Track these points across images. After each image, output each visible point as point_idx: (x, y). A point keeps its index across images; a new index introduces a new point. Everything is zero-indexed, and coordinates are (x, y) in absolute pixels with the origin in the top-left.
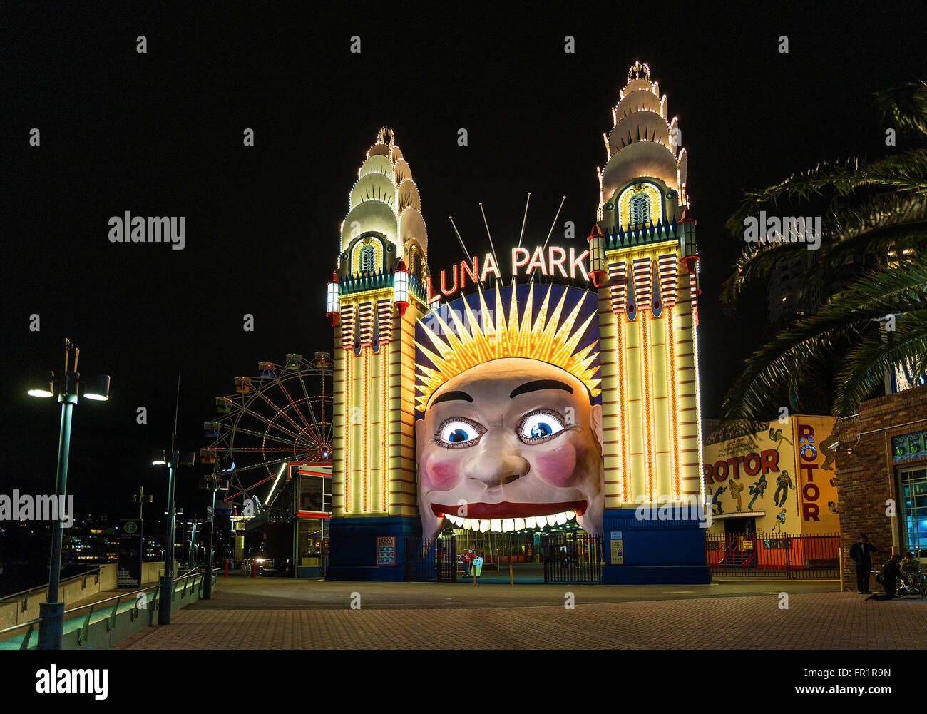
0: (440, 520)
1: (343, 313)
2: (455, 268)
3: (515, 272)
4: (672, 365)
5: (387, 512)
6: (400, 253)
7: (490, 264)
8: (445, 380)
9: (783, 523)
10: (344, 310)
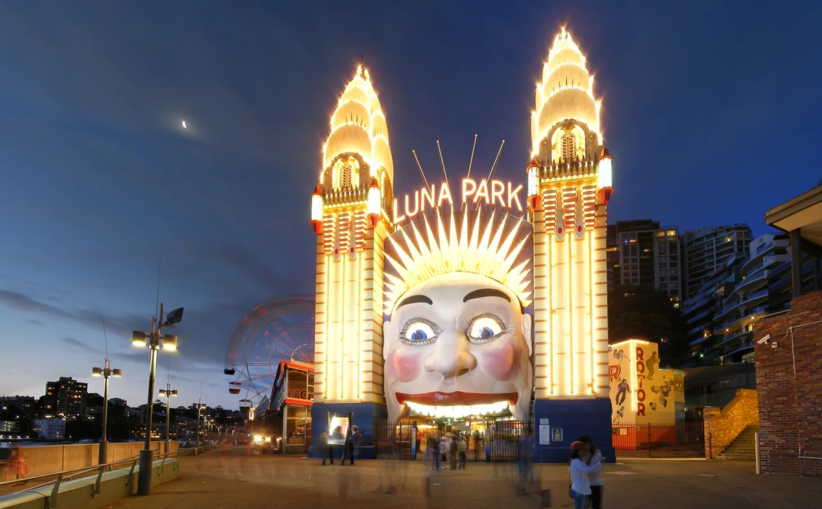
0: (402, 407)
1: (324, 222)
2: (417, 193)
3: (464, 200)
4: (590, 280)
5: (360, 398)
6: (373, 173)
7: (445, 192)
8: (408, 288)
9: (622, 416)
10: (326, 220)
